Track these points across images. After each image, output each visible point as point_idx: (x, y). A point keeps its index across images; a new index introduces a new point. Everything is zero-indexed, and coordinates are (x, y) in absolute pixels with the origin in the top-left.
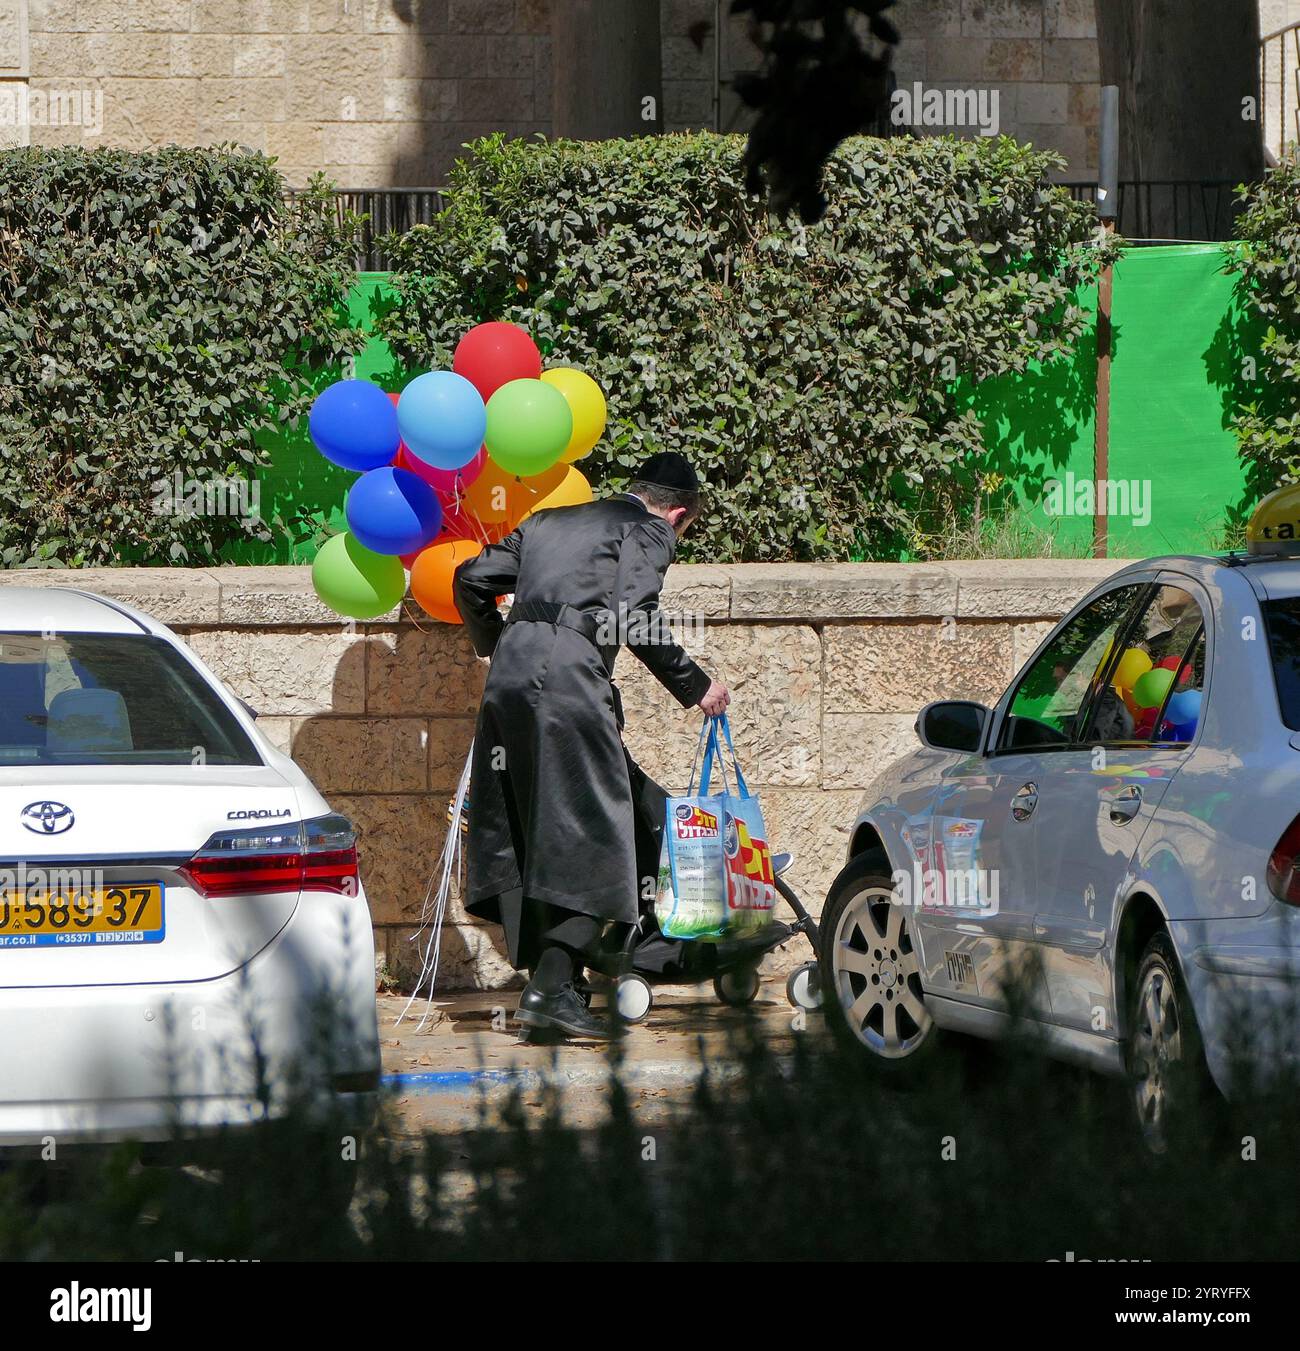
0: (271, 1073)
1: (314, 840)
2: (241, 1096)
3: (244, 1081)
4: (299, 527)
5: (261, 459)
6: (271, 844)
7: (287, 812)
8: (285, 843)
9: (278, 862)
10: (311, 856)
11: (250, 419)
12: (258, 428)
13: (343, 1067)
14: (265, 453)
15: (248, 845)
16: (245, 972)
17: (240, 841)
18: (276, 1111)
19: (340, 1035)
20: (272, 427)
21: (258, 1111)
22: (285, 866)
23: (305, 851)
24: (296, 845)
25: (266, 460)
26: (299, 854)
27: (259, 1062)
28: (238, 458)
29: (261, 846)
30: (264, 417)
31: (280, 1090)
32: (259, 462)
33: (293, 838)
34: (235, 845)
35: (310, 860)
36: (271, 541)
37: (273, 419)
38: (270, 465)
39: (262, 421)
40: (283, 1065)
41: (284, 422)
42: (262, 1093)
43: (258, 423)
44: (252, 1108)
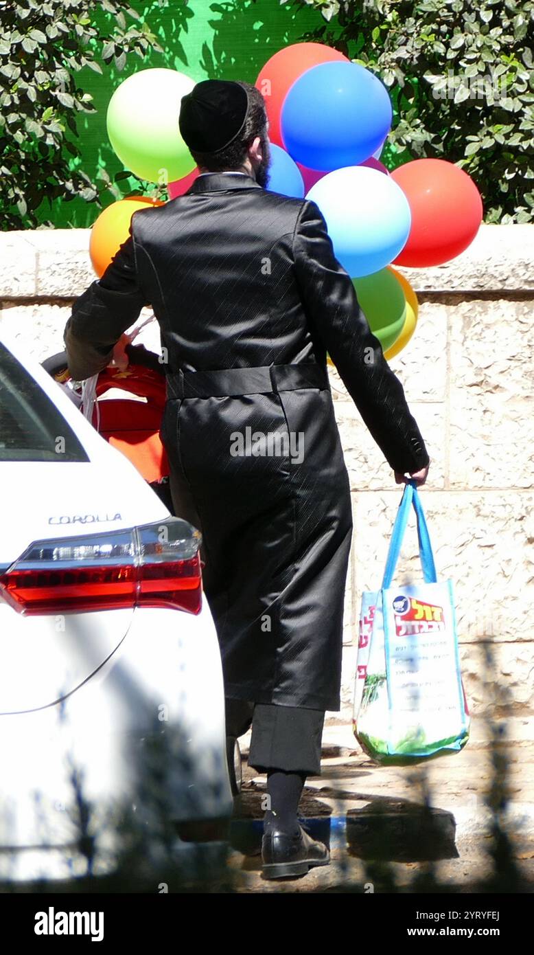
0: (96, 823)
1: (150, 549)
2: (60, 848)
3: (64, 831)
4: (128, 184)
5: (83, 103)
6: (99, 555)
7: (118, 517)
8: (116, 552)
9: (110, 575)
10: (145, 568)
11: (69, 57)
12: (79, 68)
13: (181, 814)
14: (87, 98)
15: (72, 555)
16: (63, 705)
17: (63, 551)
18: (103, 866)
19: (175, 778)
20: (95, 66)
21: (80, 867)
22: (116, 580)
23: (139, 561)
24: (128, 555)
25: (89, 106)
26: (132, 565)
27: (83, 810)
28: (55, 103)
29: (88, 556)
30: (85, 55)
31: (107, 841)
32: (80, 107)
33: (125, 547)
34: (58, 555)
35: (146, 573)
36: (95, 199)
37: (96, 57)
38: (94, 111)
39: (83, 59)
40: (109, 814)
41: (109, 61)
42: (85, 845)
43: (78, 60)
44: (74, 864)
